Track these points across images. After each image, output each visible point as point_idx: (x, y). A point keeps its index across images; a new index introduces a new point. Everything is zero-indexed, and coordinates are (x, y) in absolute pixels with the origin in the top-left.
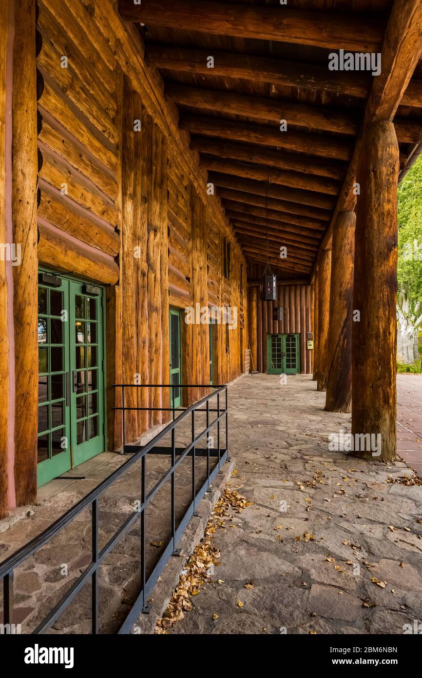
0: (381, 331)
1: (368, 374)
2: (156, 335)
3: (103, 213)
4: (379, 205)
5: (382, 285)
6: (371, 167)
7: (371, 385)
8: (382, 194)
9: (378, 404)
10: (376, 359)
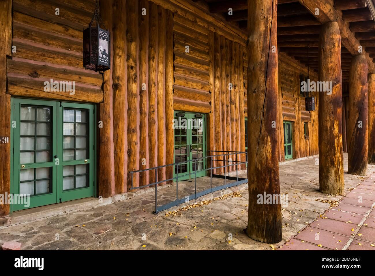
0: (329, 127)
1: (323, 149)
2: (236, 131)
3: (202, 88)
4: (326, 65)
5: (328, 104)
6: (322, 46)
7: (324, 155)
8: (327, 59)
9: (327, 164)
10: (326, 142)
